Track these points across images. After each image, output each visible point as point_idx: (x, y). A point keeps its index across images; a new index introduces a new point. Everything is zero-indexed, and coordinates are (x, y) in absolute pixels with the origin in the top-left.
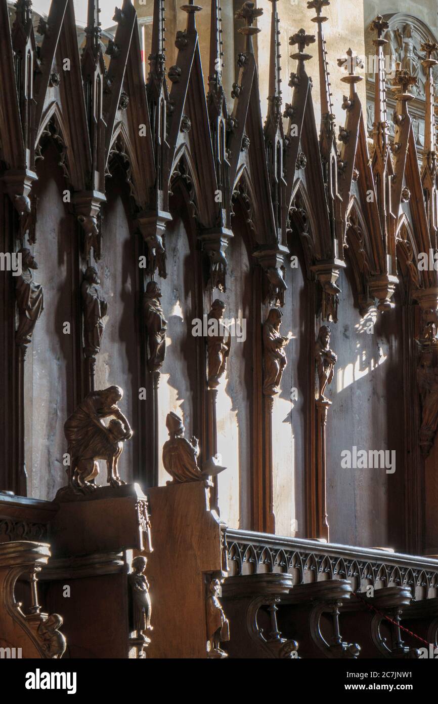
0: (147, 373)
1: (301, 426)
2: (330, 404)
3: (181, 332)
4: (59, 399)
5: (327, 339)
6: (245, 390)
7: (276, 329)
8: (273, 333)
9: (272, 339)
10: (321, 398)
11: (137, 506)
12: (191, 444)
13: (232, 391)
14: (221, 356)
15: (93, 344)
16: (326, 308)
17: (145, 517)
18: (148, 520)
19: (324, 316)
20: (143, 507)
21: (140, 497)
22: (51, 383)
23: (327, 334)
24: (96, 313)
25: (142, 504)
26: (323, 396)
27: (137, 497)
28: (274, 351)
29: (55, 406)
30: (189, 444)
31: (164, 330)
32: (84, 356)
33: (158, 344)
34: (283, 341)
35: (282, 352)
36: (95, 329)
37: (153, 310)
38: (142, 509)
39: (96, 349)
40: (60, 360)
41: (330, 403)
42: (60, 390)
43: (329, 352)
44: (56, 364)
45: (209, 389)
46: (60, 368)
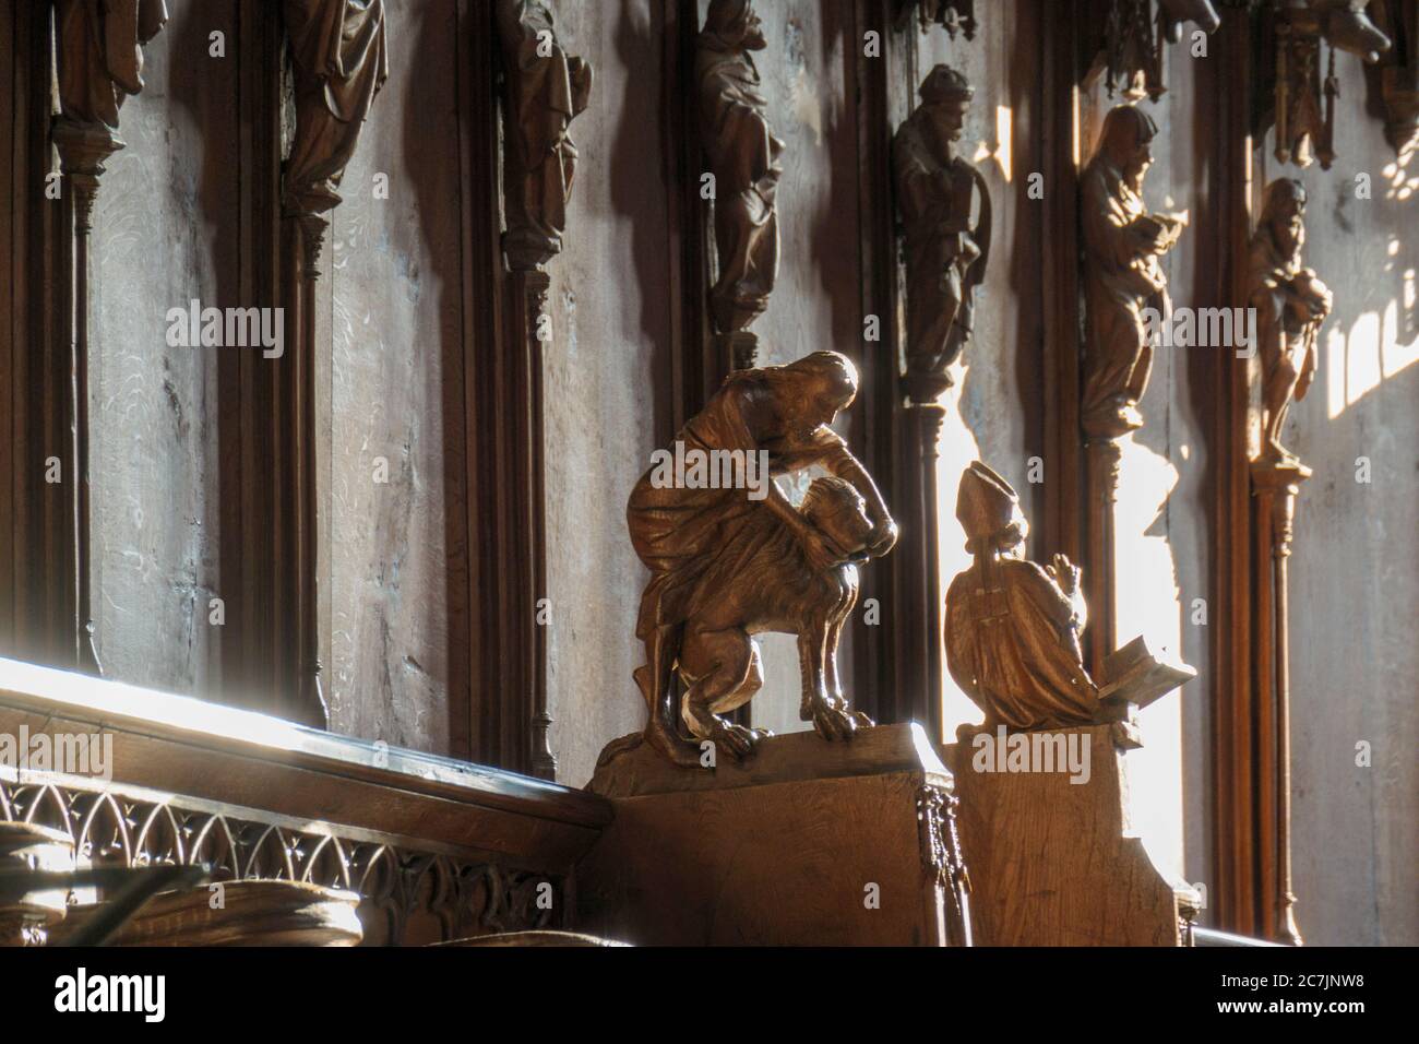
0: (706, 336)
1: (1200, 559)
2: (1303, 478)
3: (813, 188)
4: (416, 425)
5: (1294, 231)
6: (1019, 414)
7: (1132, 186)
8: (1120, 201)
9: (1117, 222)
10: (1271, 454)
11: (923, 809)
12: (1055, 584)
13: (977, 415)
14: (956, 283)
15: (541, 220)
16: (1291, 109)
17: (952, 851)
18: (959, 864)
19: (1283, 142)
20: (943, 813)
21: (933, 775)
22: (389, 361)
23: (1295, 212)
24: (555, 103)
25: (941, 801)
26: (1277, 444)
27: (923, 774)
28: (1126, 269)
29: (404, 454)
30: (1048, 583)
31: (773, 175)
32: (502, 264)
33: (753, 226)
34: (1158, 229)
35: (1152, 270)
36: (549, 163)
37: (735, 98)
38: (941, 820)
39: (552, 241)
40: (420, 280)
41: (1306, 471)
42: (420, 392)
43: (1303, 278)
44: (409, 293)
45: (907, 404)
46: (421, 311)
